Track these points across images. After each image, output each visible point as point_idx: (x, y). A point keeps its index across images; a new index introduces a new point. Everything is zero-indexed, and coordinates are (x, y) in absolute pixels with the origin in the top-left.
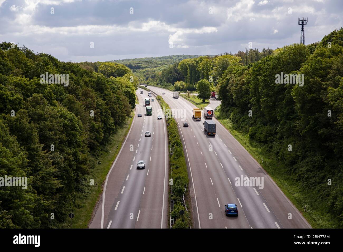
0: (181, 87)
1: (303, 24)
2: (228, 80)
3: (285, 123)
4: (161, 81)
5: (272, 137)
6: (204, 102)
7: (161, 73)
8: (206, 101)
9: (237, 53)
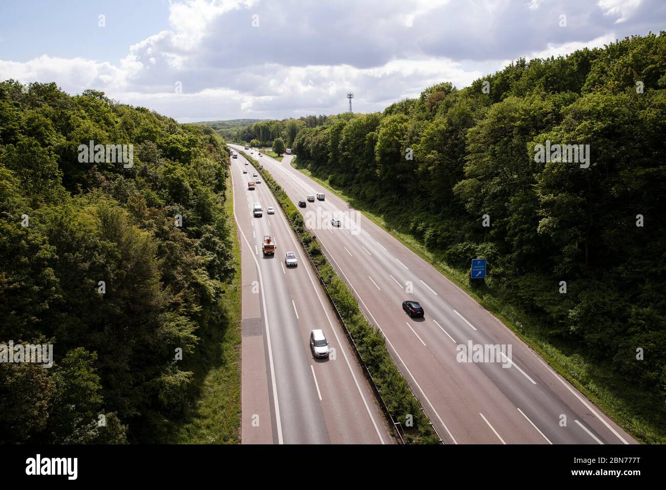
0: (256, 144)
1: (350, 98)
2: (304, 139)
3: (364, 170)
4: (236, 139)
5: (350, 182)
6: (279, 156)
7: (236, 133)
8: (281, 155)
9: (299, 118)
